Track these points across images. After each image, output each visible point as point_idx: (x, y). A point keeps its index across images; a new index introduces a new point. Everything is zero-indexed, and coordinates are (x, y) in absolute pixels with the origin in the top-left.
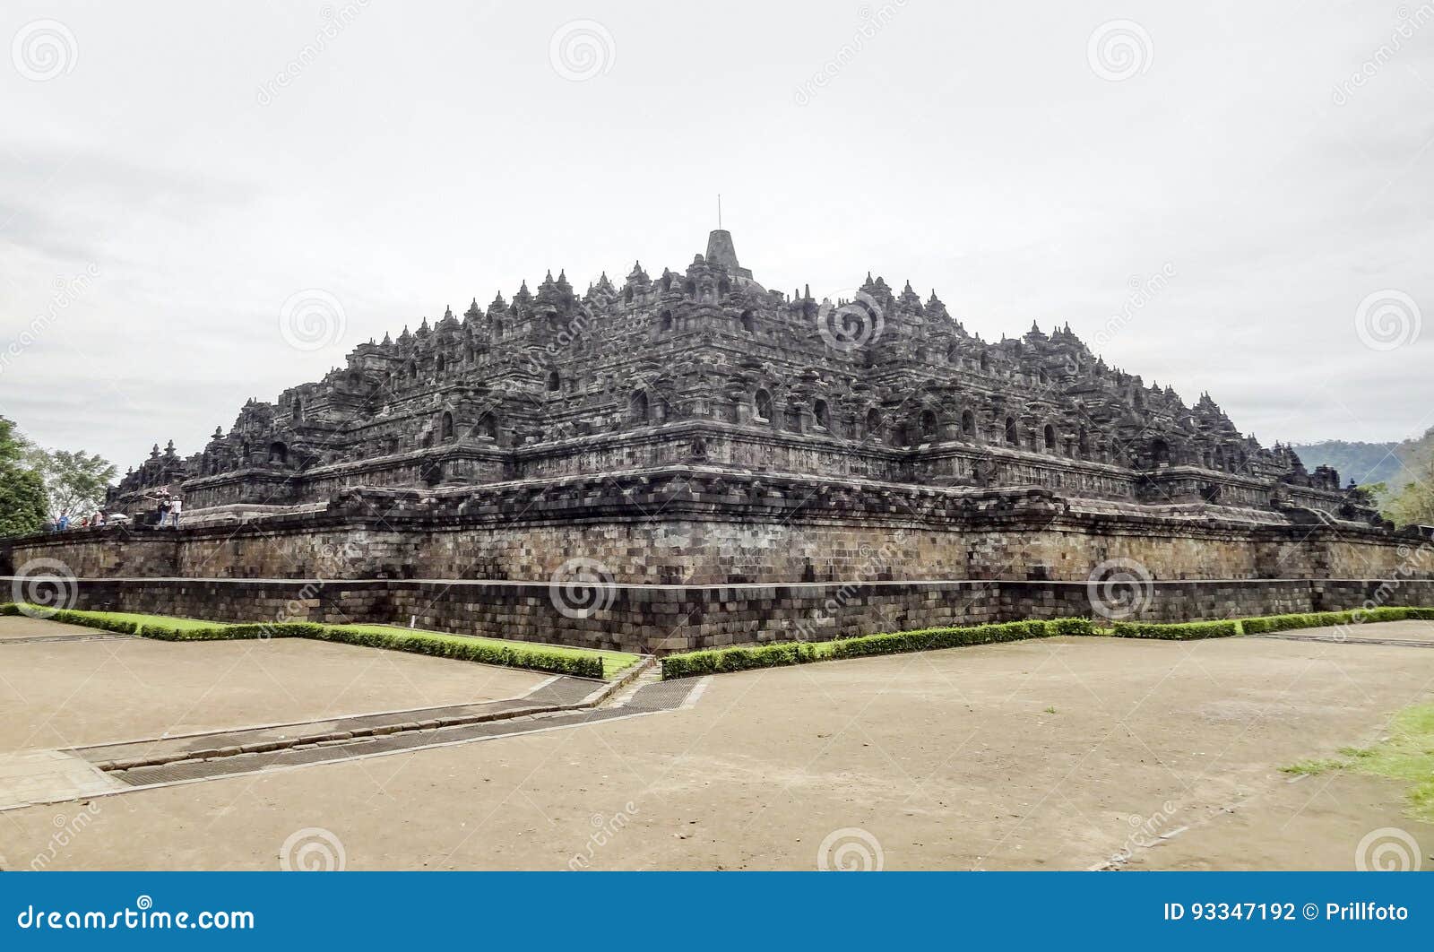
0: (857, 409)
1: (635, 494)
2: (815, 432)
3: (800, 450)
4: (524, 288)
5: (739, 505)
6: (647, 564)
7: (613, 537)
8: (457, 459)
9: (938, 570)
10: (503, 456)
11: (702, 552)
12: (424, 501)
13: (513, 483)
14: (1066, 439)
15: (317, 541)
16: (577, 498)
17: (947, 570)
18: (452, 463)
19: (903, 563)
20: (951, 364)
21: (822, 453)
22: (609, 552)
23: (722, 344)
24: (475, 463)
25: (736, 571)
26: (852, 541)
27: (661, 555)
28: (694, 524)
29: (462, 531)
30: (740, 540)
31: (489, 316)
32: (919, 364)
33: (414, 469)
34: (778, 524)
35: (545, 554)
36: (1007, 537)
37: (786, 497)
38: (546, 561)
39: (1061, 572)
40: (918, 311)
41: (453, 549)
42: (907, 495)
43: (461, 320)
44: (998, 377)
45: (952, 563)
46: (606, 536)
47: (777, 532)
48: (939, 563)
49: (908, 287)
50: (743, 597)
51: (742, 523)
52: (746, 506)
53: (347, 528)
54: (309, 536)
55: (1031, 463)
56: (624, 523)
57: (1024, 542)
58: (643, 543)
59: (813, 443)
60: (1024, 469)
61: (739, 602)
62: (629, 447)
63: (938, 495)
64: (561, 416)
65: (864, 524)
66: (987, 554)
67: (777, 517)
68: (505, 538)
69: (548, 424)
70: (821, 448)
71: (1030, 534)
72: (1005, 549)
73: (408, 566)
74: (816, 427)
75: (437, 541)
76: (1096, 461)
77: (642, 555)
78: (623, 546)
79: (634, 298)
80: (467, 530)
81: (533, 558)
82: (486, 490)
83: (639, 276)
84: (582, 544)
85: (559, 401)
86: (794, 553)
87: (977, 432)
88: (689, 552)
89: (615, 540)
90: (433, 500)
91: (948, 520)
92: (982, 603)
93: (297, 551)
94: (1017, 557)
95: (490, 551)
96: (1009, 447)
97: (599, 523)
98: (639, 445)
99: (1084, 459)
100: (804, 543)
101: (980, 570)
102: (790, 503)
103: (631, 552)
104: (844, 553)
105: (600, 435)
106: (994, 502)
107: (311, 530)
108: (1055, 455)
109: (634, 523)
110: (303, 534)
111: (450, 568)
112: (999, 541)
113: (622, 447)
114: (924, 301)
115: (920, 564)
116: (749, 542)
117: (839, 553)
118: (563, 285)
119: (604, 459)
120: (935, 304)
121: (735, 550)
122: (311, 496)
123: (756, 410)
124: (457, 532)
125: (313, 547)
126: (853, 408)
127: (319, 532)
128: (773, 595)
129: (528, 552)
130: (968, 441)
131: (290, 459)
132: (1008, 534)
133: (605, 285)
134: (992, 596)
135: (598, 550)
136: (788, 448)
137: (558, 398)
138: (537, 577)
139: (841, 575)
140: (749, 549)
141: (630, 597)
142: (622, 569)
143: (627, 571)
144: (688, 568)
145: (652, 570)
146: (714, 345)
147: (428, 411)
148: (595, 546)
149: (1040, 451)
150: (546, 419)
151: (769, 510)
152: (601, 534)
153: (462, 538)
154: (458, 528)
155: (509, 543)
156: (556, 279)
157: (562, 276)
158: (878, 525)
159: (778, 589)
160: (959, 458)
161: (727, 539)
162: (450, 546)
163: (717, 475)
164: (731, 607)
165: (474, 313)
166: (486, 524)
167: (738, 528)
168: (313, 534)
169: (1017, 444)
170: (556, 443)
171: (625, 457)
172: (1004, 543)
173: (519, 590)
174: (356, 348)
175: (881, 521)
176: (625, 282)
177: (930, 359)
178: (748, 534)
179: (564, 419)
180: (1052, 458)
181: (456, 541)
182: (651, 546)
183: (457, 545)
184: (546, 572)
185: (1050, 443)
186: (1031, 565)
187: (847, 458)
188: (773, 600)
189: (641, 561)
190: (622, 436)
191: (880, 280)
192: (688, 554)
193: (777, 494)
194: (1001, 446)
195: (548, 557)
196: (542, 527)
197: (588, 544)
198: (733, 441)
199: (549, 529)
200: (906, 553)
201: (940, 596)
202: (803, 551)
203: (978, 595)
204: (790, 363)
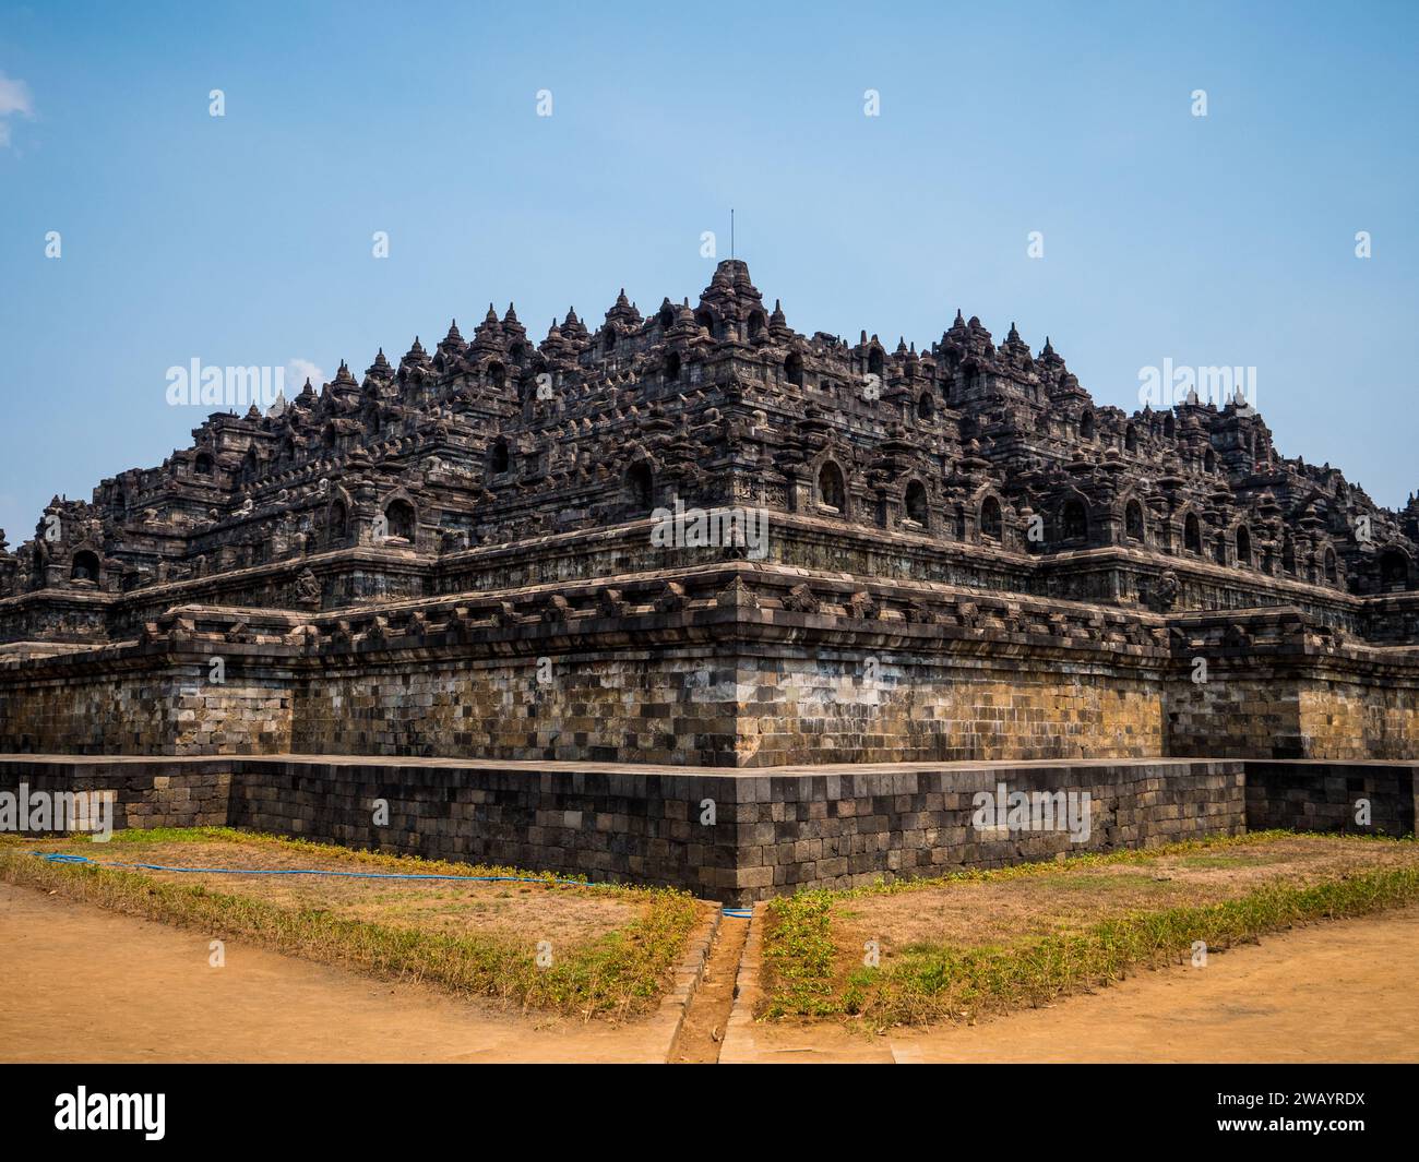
0: (966, 497)
1: (658, 612)
2: (907, 529)
3: (884, 556)
4: (454, 330)
5: (835, 631)
6: (676, 730)
7: (615, 685)
8: (352, 572)
9: (1126, 741)
10: (421, 568)
11: (773, 710)
12: (298, 630)
13: (443, 598)
14: (1264, 547)
15: (123, 696)
16: (553, 621)
17: (1140, 741)
18: (344, 577)
19: (1078, 731)
20: (1084, 439)
21: (916, 563)
22: (608, 710)
23: (757, 401)
24: (379, 577)
25: (829, 744)
26: (1004, 696)
27: (702, 716)
28: (762, 662)
29: (358, 678)
30: (835, 690)
31: (402, 373)
32: (1040, 438)
33: (285, 587)
34: (893, 664)
35: (496, 714)
36: (1240, 689)
37: (909, 618)
38: (499, 727)
39: (1325, 745)
40: (1028, 365)
41: (343, 705)
42: (1085, 621)
43: (360, 380)
44: (1147, 462)
45: (1147, 730)
46: (604, 683)
47: (892, 679)
48: (1129, 730)
49: (1013, 335)
50: (864, 791)
51: (839, 662)
52: (846, 634)
53: (170, 673)
54: (111, 688)
55: (1218, 582)
56: (636, 663)
57: (1270, 699)
58: (670, 697)
59: (904, 546)
60: (1208, 591)
61: (858, 800)
62: (621, 550)
63: (1132, 621)
64: (509, 510)
65: (1024, 668)
66: (1204, 716)
67: (893, 653)
68: (427, 691)
69: (489, 523)
70: (914, 554)
71: (1280, 685)
72: (1234, 708)
73: (270, 734)
74: (907, 521)
75: (318, 694)
76: (1303, 581)
77: (668, 716)
78: (631, 701)
79: (616, 344)
80: (366, 676)
81: (475, 721)
82: (398, 611)
83: (622, 311)
84: (561, 698)
85: (507, 487)
86: (918, 715)
87: (1146, 533)
88: (753, 710)
89: (619, 690)
90: (313, 630)
91: (1144, 662)
92: (1222, 795)
93: (93, 711)
94: (1259, 723)
95: (403, 711)
96: (1188, 557)
97: (590, 664)
98: (637, 548)
99: (1287, 578)
100: (934, 696)
101: (1190, 741)
102: (914, 632)
103: (649, 711)
104: (993, 714)
105: (574, 533)
106: (1218, 634)
107: (115, 677)
108: (1251, 571)
109: (655, 662)
110: (102, 684)
111: (338, 737)
112: (1226, 695)
113: (609, 551)
114: (1035, 353)
115: (1102, 733)
116: (850, 695)
117: (984, 713)
118: (511, 326)
119: (580, 569)
120: (1050, 358)
121: (826, 708)
122: (132, 631)
123: (819, 493)
124: (350, 678)
125: (117, 704)
126: (961, 495)
127: (127, 680)
128: (913, 786)
129: (468, 712)
130: (1133, 546)
131: (103, 576)
132: (1242, 684)
133: (572, 326)
134: (1235, 786)
135: (590, 706)
136: (866, 553)
137: (506, 482)
138: (481, 751)
139: (988, 751)
140: (848, 706)
141: (665, 791)
142: (632, 741)
143: (640, 743)
144: (750, 738)
145: (687, 742)
146: (744, 402)
147: (309, 505)
148: (583, 702)
149: (1231, 563)
150: (486, 514)
151: (880, 641)
152: (595, 681)
153: (361, 689)
154: (353, 674)
155: (437, 697)
156: (501, 317)
157: (511, 314)
158: (1043, 667)
159: (921, 776)
160: (1120, 571)
161: (814, 689)
162: (337, 702)
163: (800, 580)
164: (845, 809)
165: (379, 369)
166: (398, 666)
167: (831, 671)
168: (118, 685)
169: (1199, 552)
170: (504, 546)
171: (613, 567)
172: (1234, 699)
173: (457, 776)
174: (207, 420)
175: (1048, 663)
176: (603, 321)
177: (1056, 432)
178: (847, 681)
179: (514, 514)
180: (1248, 576)
181: (346, 693)
182: (685, 698)
183: (350, 700)
184: (497, 744)
185: (1244, 554)
186: (1280, 734)
187: (950, 569)
188: (913, 796)
189: (666, 727)
190: (611, 533)
191: (975, 321)
192: (750, 715)
193: (895, 614)
194: (1177, 555)
195: (502, 719)
196: (491, 670)
197: (571, 696)
198: (786, 541)
199: (504, 673)
200: (1083, 715)
201: (1163, 784)
202: (930, 710)
203: (1215, 784)
204: (854, 434)
